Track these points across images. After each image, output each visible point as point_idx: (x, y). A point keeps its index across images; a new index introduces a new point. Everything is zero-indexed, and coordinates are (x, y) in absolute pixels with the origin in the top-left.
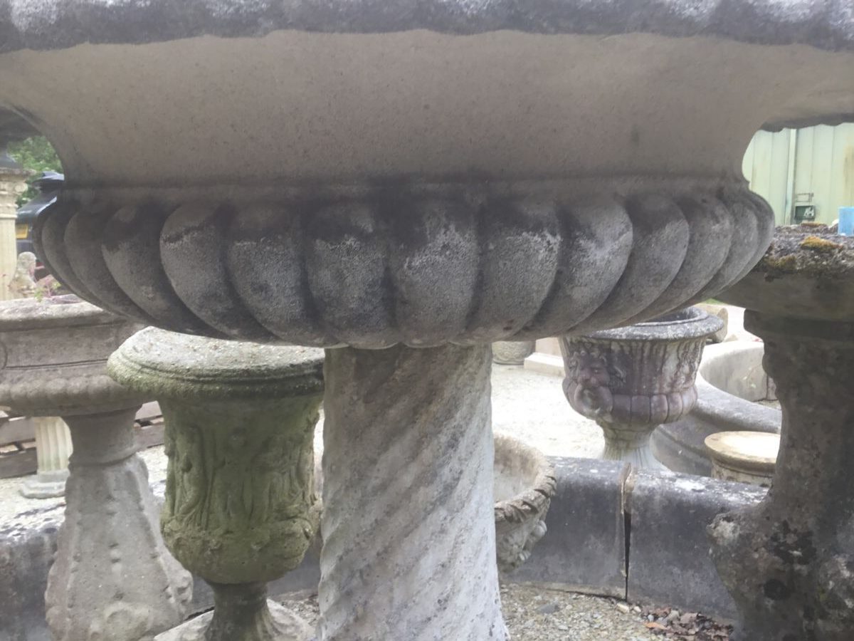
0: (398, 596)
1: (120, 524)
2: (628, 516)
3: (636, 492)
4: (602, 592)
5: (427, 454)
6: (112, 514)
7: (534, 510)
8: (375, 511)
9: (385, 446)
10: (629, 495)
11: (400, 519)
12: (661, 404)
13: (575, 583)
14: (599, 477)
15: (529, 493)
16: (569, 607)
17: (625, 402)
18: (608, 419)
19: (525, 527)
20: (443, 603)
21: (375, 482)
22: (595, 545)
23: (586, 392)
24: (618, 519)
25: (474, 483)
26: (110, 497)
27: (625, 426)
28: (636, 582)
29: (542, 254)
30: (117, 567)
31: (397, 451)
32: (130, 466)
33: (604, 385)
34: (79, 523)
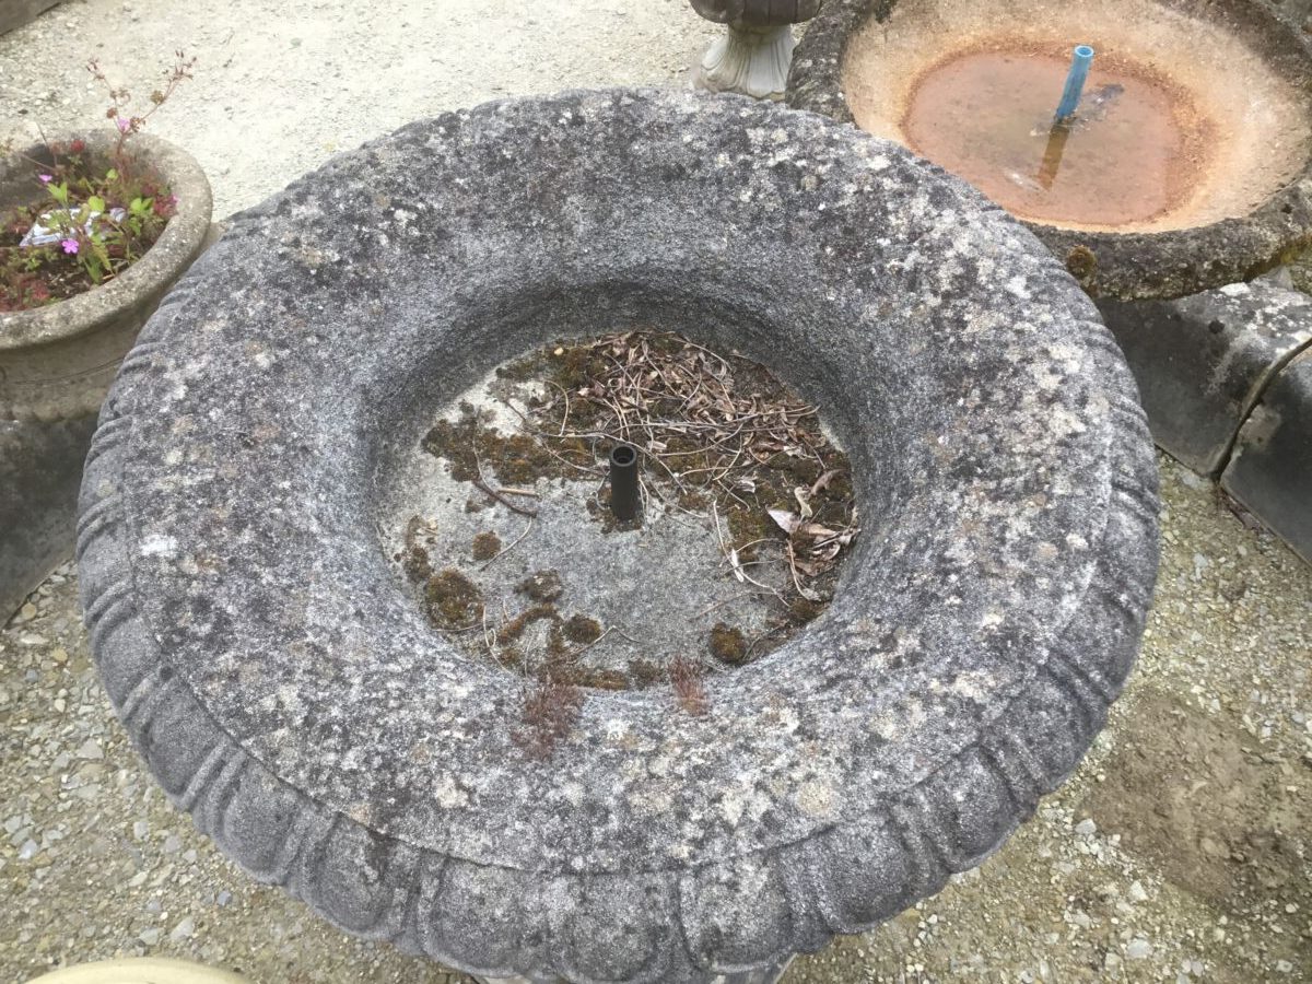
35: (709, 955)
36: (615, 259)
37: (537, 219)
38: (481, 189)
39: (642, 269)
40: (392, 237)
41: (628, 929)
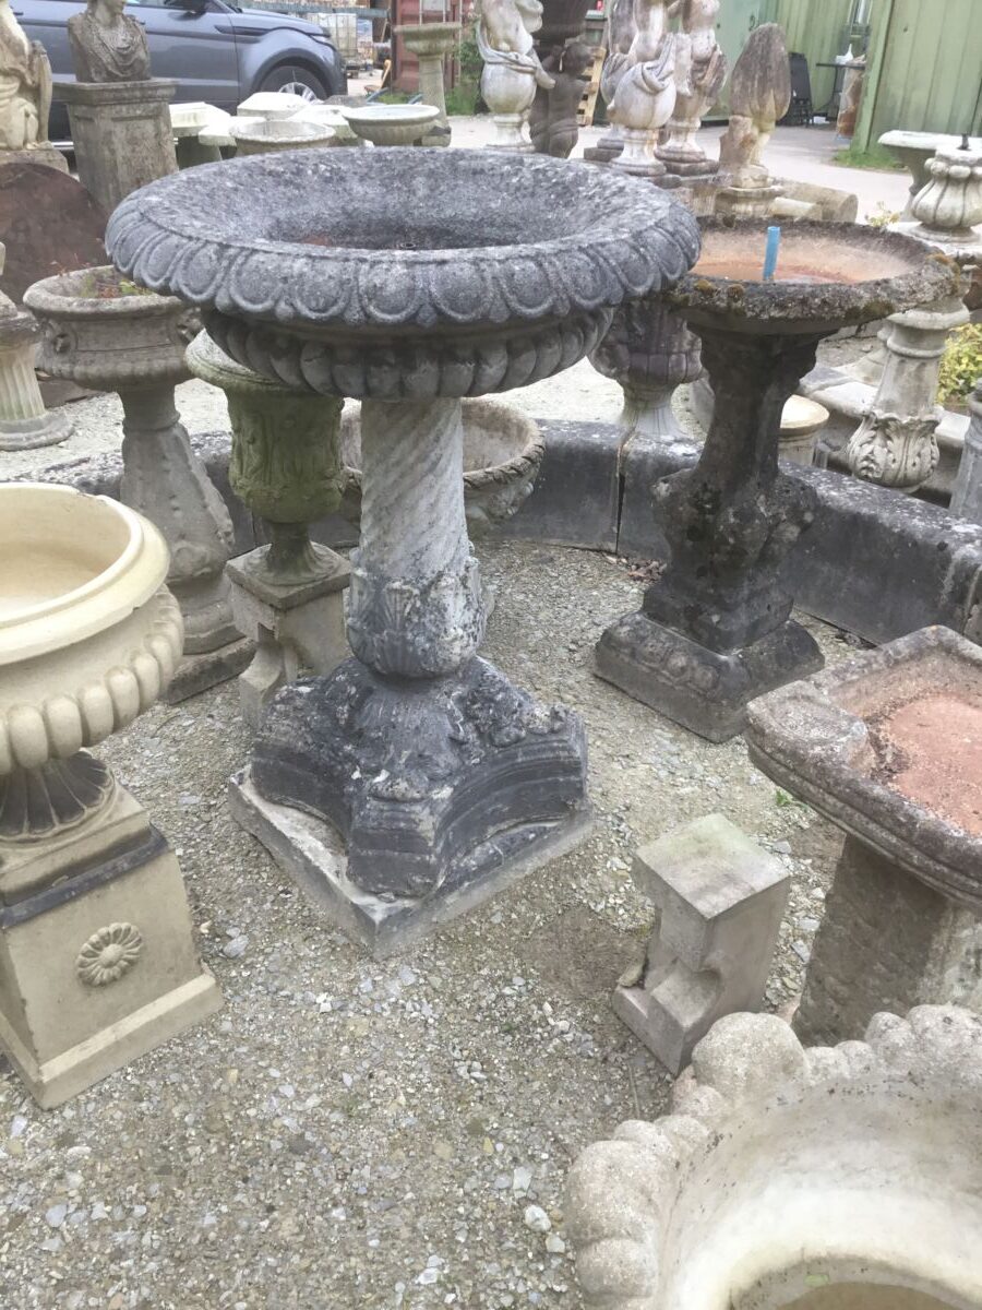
0: (407, 520)
1: (175, 480)
2: (622, 478)
3: (632, 456)
4: (596, 547)
5: (422, 445)
6: (167, 471)
7: (520, 474)
8: (393, 477)
9: (399, 441)
10: (625, 459)
11: (408, 481)
12: (679, 363)
13: (571, 539)
14: (598, 442)
15: (517, 459)
16: (563, 559)
17: (643, 362)
18: (626, 378)
19: (512, 487)
20: (431, 525)
21: (393, 460)
22: (591, 505)
23: (604, 350)
24: (613, 481)
25: (449, 461)
26: (164, 458)
27: (643, 387)
28: (626, 537)
29: (466, 372)
30: (178, 514)
31: (405, 444)
32: (176, 431)
33: (621, 342)
34: (141, 479)
35: (370, 299)
36: (438, 213)
37: (396, 184)
38: (371, 168)
39: (452, 220)
40: (314, 172)
41: (330, 277)
